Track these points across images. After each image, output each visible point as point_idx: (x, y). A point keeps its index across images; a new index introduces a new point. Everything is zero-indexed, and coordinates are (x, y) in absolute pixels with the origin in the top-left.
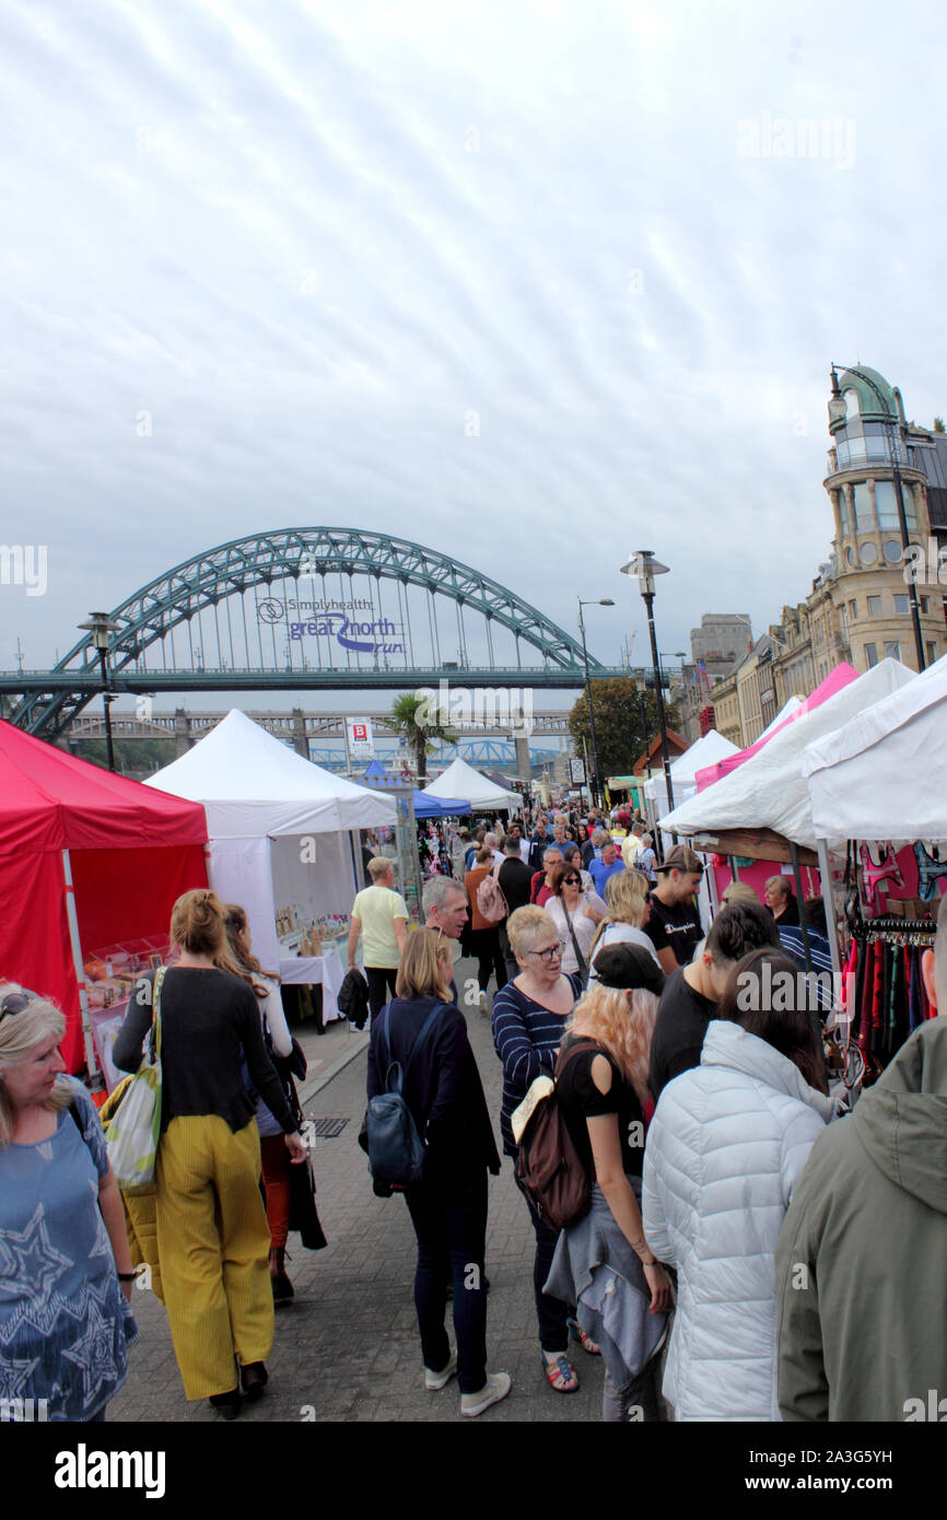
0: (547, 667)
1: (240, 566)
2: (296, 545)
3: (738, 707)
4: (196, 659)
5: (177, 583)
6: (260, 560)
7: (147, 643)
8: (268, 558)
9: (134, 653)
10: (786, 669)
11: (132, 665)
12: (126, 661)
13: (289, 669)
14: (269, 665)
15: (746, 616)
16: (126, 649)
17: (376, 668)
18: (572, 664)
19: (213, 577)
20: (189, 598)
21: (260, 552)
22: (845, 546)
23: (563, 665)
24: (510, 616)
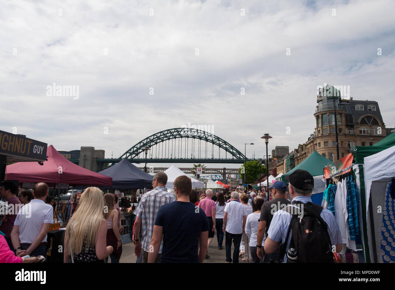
0: (233, 158)
1: (163, 136)
2: (176, 132)
3: (283, 168)
4: (150, 156)
5: (148, 140)
6: (168, 135)
7: (140, 152)
8: (169, 134)
9: (137, 155)
10: (298, 160)
11: (136, 157)
12: (135, 156)
13: (171, 158)
14: (167, 157)
15: (288, 147)
16: (136, 154)
17: (192, 158)
18: (240, 158)
19: (157, 139)
20: (151, 143)
21: (168, 133)
22: (318, 130)
23: (237, 158)
24: (225, 147)
